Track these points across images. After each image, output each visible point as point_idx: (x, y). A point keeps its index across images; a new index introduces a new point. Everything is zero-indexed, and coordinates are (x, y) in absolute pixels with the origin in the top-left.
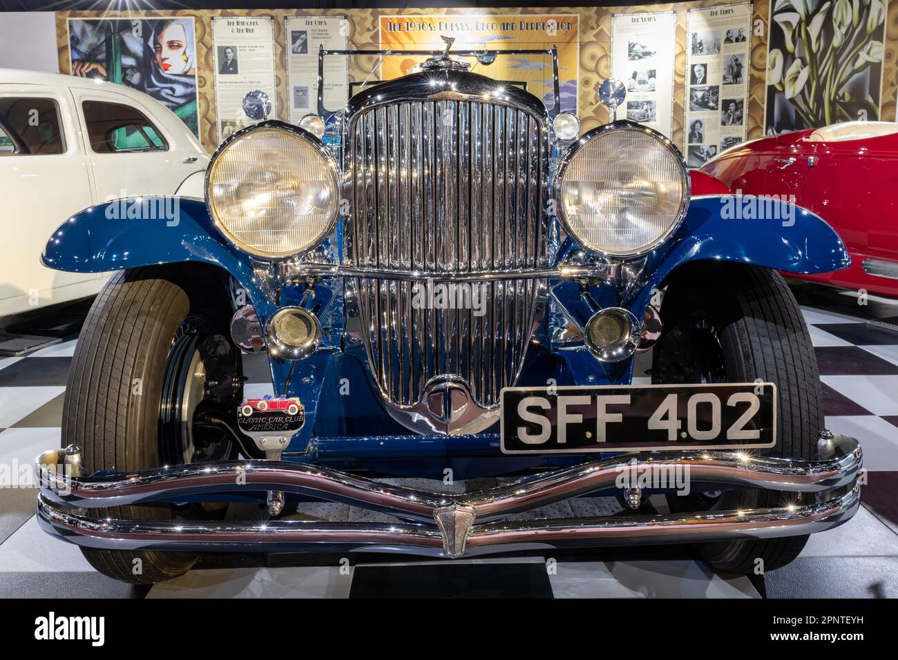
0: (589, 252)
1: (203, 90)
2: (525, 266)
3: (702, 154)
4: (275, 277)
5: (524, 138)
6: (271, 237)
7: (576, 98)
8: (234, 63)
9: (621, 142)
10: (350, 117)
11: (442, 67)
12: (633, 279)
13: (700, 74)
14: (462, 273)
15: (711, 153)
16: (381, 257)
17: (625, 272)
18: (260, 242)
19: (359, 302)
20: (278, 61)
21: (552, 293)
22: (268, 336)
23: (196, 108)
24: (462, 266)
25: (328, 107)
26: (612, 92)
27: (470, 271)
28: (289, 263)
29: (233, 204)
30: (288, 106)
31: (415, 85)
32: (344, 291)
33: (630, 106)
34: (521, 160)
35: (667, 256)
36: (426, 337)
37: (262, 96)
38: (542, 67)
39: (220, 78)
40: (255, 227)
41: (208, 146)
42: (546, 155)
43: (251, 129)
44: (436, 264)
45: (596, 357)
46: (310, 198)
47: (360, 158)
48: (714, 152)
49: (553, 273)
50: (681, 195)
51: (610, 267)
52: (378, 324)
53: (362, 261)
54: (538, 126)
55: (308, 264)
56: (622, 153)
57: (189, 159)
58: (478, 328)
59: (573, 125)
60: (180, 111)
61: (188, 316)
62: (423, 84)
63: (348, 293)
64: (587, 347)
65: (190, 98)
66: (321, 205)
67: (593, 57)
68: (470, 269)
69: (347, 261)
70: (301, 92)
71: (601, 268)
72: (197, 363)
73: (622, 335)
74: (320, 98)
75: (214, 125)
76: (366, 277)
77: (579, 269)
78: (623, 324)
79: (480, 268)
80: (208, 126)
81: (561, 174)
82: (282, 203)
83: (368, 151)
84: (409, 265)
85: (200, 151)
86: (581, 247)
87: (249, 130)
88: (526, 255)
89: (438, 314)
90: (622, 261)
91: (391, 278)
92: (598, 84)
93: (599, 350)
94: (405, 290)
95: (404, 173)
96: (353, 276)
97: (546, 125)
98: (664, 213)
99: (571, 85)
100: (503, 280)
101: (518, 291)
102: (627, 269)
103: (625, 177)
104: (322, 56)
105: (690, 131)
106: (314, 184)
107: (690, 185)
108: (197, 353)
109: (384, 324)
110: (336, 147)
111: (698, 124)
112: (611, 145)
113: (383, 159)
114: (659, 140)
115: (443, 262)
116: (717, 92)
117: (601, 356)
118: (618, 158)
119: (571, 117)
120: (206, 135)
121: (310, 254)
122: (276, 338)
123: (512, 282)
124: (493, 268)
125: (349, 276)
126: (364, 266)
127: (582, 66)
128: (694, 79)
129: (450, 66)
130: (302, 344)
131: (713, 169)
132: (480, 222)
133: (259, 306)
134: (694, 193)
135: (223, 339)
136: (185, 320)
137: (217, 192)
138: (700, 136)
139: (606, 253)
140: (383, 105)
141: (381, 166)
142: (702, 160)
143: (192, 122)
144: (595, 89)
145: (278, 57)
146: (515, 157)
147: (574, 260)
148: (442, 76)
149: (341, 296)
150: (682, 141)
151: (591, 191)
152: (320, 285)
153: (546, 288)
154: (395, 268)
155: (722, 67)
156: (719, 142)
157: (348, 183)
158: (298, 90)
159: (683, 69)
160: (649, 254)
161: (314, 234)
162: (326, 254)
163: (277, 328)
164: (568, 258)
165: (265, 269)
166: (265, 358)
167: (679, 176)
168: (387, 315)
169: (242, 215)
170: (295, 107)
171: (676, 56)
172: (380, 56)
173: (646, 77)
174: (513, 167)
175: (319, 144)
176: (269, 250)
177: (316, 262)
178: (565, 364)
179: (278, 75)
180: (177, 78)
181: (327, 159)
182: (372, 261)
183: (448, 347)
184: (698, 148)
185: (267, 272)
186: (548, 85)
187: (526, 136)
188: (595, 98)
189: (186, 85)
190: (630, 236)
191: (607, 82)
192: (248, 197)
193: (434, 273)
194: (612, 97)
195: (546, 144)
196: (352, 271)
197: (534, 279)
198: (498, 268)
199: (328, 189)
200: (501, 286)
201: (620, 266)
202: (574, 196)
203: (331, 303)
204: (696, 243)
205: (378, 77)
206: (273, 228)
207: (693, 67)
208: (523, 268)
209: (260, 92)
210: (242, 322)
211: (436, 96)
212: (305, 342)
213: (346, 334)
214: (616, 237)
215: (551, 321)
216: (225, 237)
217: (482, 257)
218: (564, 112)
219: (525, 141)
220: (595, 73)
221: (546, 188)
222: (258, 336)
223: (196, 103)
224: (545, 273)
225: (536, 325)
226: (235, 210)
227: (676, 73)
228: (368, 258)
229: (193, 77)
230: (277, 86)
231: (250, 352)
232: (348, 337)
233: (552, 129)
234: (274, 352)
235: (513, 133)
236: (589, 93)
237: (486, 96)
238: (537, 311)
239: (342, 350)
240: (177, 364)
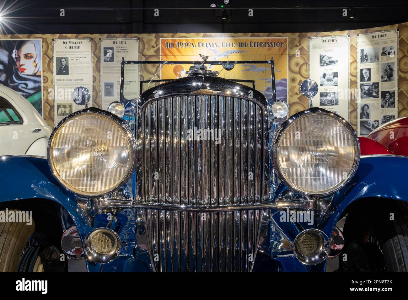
0: (295, 192)
1: (46, 85)
2: (254, 201)
3: (370, 126)
4: (92, 208)
5: (253, 118)
6: (89, 183)
7: (286, 90)
8: (67, 68)
9: (315, 122)
10: (142, 105)
11: (200, 74)
12: (324, 210)
13: (366, 75)
14: (213, 206)
15: (375, 126)
16: (160, 195)
17: (319, 205)
18: (82, 185)
19: (146, 225)
20: (95, 67)
21: (272, 218)
22: (86, 247)
23: (41, 96)
24: (213, 201)
25: (127, 97)
26: (309, 88)
27: (218, 205)
28: (101, 199)
29: (65, 161)
30: (101, 95)
31: (183, 85)
32: (136, 218)
33: (322, 95)
34: (251, 132)
35: (347, 194)
36: (190, 248)
37: (85, 90)
38: (265, 71)
39: (57, 77)
40: (80, 175)
41: (48, 121)
42: (267, 129)
43: (78, 113)
44: (196, 200)
45: (301, 262)
46: (115, 157)
47: (148, 131)
48: (377, 125)
49: (272, 206)
50: (354, 156)
51: (309, 202)
52: (158, 239)
53: (148, 198)
54: (262, 111)
55: (113, 199)
56: (316, 128)
57: (36, 130)
58: (223, 242)
59: (284, 109)
60: (30, 99)
61: (33, 234)
62: (188, 85)
63: (139, 219)
64: (295, 255)
65: (38, 90)
66: (122, 161)
67: (297, 64)
68: (218, 203)
69: (138, 198)
70: (109, 86)
71: (304, 203)
72: (39, 265)
73: (318, 247)
74: (122, 91)
75: (52, 107)
76: (151, 208)
77: (289, 203)
78: (318, 240)
79: (225, 202)
80: (49, 108)
81: (277, 142)
82: (97, 160)
83: (153, 127)
84: (178, 200)
85: (43, 124)
86: (291, 189)
87: (77, 114)
88: (255, 194)
89: (198, 233)
90: (317, 198)
91: (166, 209)
92: (301, 81)
93: (303, 257)
94: (176, 217)
95: (176, 140)
96: (142, 208)
97: (267, 111)
98: (343, 167)
99: (283, 82)
100: (240, 210)
101: (250, 217)
102: (321, 203)
103: (318, 144)
104: (124, 65)
105: (361, 111)
106: (117, 148)
107: (360, 149)
108: (39, 259)
109: (162, 240)
110: (132, 123)
111: (366, 107)
112: (308, 123)
113: (162, 132)
114: (339, 120)
115: (201, 199)
116: (378, 87)
117: (305, 261)
118: (313, 131)
119: (283, 103)
120: (47, 114)
121: (114, 193)
122: (91, 249)
123: (246, 212)
124: (233, 203)
125: (139, 208)
126: (149, 201)
127: (290, 69)
128: (362, 78)
129: (206, 73)
130: (108, 253)
131: (376, 136)
132: (225, 172)
133: (81, 227)
134: (362, 154)
135: (56, 249)
136: (31, 237)
137: (55, 153)
138: (368, 114)
139: (306, 193)
140: (163, 98)
141: (161, 136)
142: (370, 130)
143: (38, 105)
144: (299, 84)
145: (95, 64)
146: (247, 130)
147: (286, 197)
148: (200, 79)
149: (133, 221)
150: (356, 117)
151: (296, 153)
152: (121, 213)
153: (268, 215)
154: (169, 203)
155: (380, 70)
156: (380, 118)
157: (140, 147)
158: (107, 85)
159: (355, 72)
160: (335, 193)
161: (117, 180)
162: (124, 193)
163: (92, 242)
164: (282, 196)
165: (85, 203)
166: (84, 261)
167: (352, 143)
168: (164, 233)
169: (71, 168)
170: (105, 96)
171: (351, 64)
172: (161, 65)
173: (332, 77)
174: (246, 137)
175: (121, 122)
176: (88, 191)
177: (118, 198)
178: (281, 267)
179: (94, 75)
180: (29, 77)
181: (126, 132)
182: (154, 198)
183: (204, 255)
184: (366, 122)
185: (86, 205)
186: (269, 82)
187: (254, 117)
188: (299, 90)
189: (35, 82)
190: (322, 182)
191: (306, 82)
192: (75, 156)
193: (195, 206)
194: (309, 91)
195: (267, 122)
196: (142, 205)
197: (260, 210)
198: (236, 203)
199: (126, 151)
200: (238, 214)
201: (316, 202)
202: (285, 155)
203: (127, 225)
204: (365, 186)
205: (159, 77)
206: (91, 176)
207: (362, 70)
208: (253, 203)
209: (83, 87)
210: (69, 237)
211: (196, 92)
212: (110, 251)
213: (137, 246)
214: (313, 182)
215: (272, 237)
216: (60, 182)
217: (226, 195)
218: (279, 100)
219: (253, 120)
220: (299, 74)
221: (267, 150)
222: (80, 247)
223: (41, 92)
224: (267, 206)
225: (262, 239)
226: (66, 165)
227: (351, 74)
228: (152, 195)
229: (40, 76)
230: (94, 82)
231: (74, 258)
232: (139, 248)
233: (271, 111)
234: (90, 258)
235: (246, 115)
236: (295, 87)
237: (228, 92)
238: (263, 231)
239: (134, 256)
240: (26, 266)
